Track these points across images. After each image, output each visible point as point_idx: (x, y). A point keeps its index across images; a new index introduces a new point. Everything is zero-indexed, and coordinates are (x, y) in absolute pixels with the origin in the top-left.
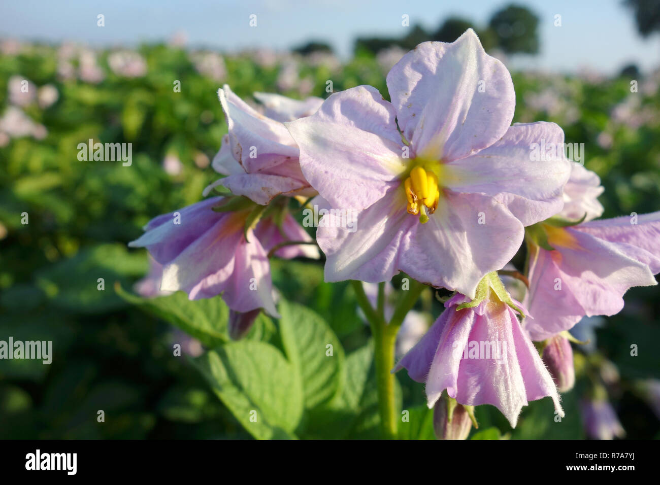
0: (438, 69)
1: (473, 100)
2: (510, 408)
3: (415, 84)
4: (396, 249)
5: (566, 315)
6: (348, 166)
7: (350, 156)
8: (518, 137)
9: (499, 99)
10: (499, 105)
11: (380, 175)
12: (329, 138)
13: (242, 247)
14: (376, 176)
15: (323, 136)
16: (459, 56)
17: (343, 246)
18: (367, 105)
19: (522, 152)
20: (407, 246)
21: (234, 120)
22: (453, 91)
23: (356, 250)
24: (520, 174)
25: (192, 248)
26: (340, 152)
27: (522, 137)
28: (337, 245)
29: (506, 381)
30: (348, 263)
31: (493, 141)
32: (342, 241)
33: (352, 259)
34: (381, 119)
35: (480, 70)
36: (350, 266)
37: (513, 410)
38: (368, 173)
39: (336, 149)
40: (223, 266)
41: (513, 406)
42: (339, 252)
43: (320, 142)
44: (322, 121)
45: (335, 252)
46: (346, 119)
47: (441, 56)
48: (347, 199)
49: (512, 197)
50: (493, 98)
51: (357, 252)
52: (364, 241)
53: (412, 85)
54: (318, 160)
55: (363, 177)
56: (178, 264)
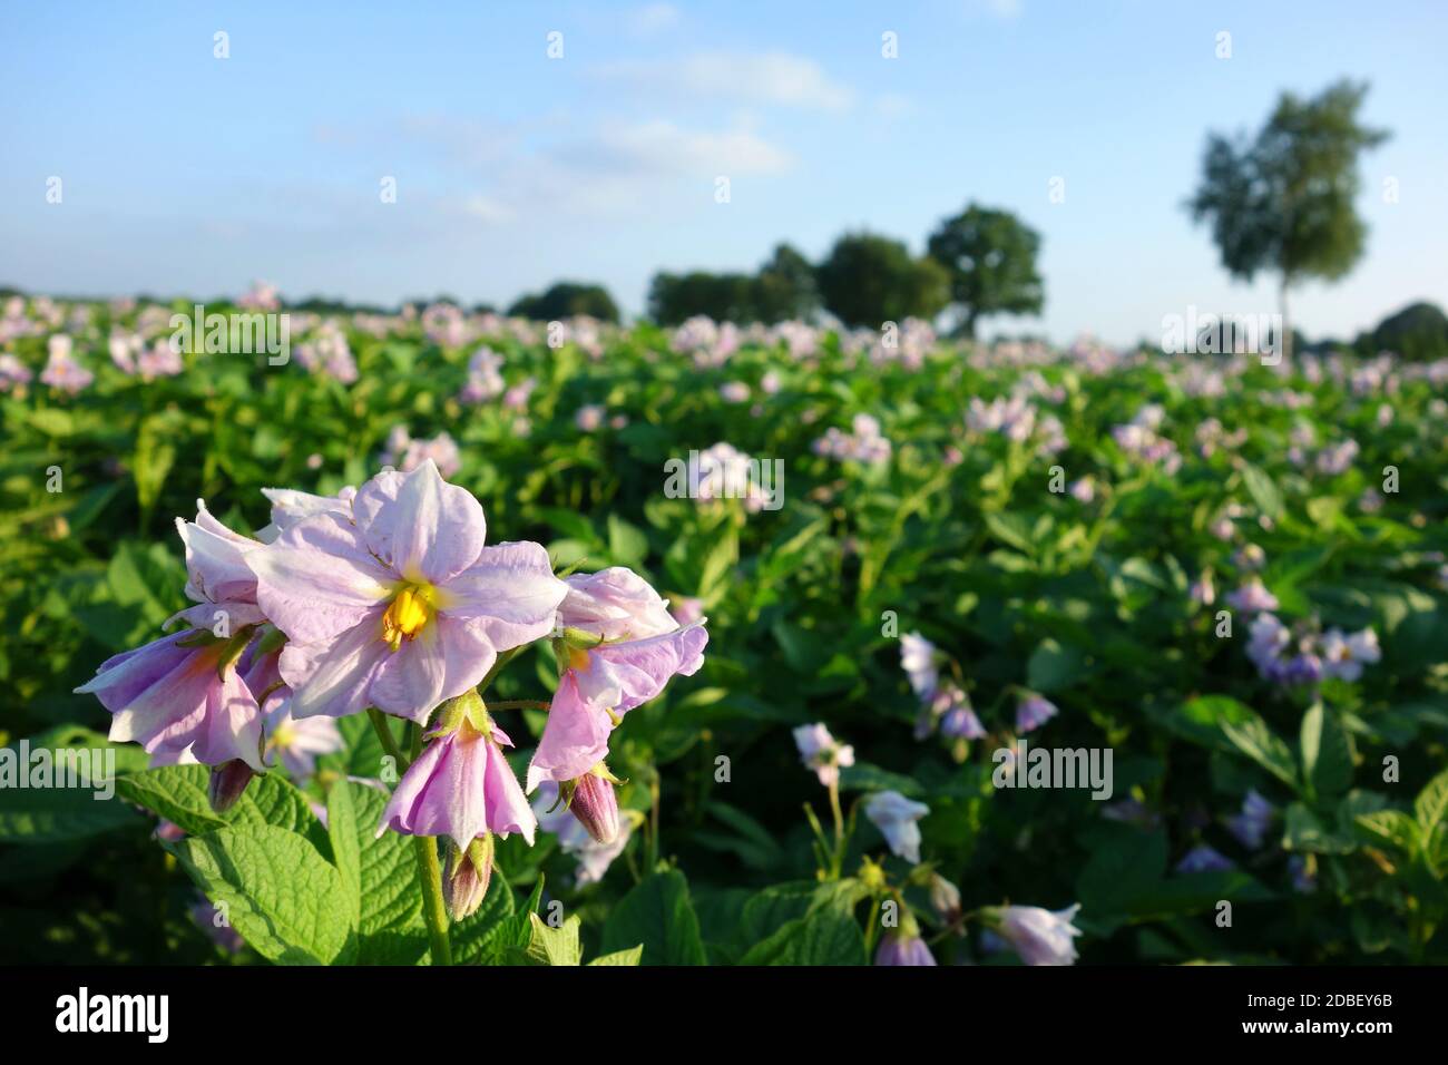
0: (398, 496)
1: (439, 525)
2: (462, 834)
3: (377, 511)
4: (367, 680)
5: (569, 746)
6: (317, 593)
7: (315, 582)
8: (494, 559)
9: (463, 525)
10: (464, 531)
11: (357, 601)
12: (291, 567)
13: (218, 688)
14: (353, 602)
15: (284, 564)
16: (418, 485)
17: (311, 679)
18: (329, 532)
19: (506, 573)
20: (378, 678)
21: (193, 549)
22: (414, 519)
23: (324, 683)
24: (502, 596)
25: (150, 691)
26: (304, 579)
27: (498, 559)
28: (304, 679)
29: (462, 809)
30: (315, 697)
31: (468, 565)
32: (311, 674)
33: (320, 693)
34: (347, 544)
35: (439, 498)
36: (318, 699)
37: (464, 836)
38: (342, 599)
39: (298, 577)
40: (190, 711)
41: (465, 831)
42: (307, 685)
43: (282, 570)
44: (284, 548)
45: (303, 685)
46: (310, 546)
47: (400, 484)
48: (306, 629)
49: (490, 619)
50: (457, 524)
51: (328, 684)
52: (335, 672)
53: (374, 513)
54: (280, 589)
55: (337, 604)
56: (131, 709)
